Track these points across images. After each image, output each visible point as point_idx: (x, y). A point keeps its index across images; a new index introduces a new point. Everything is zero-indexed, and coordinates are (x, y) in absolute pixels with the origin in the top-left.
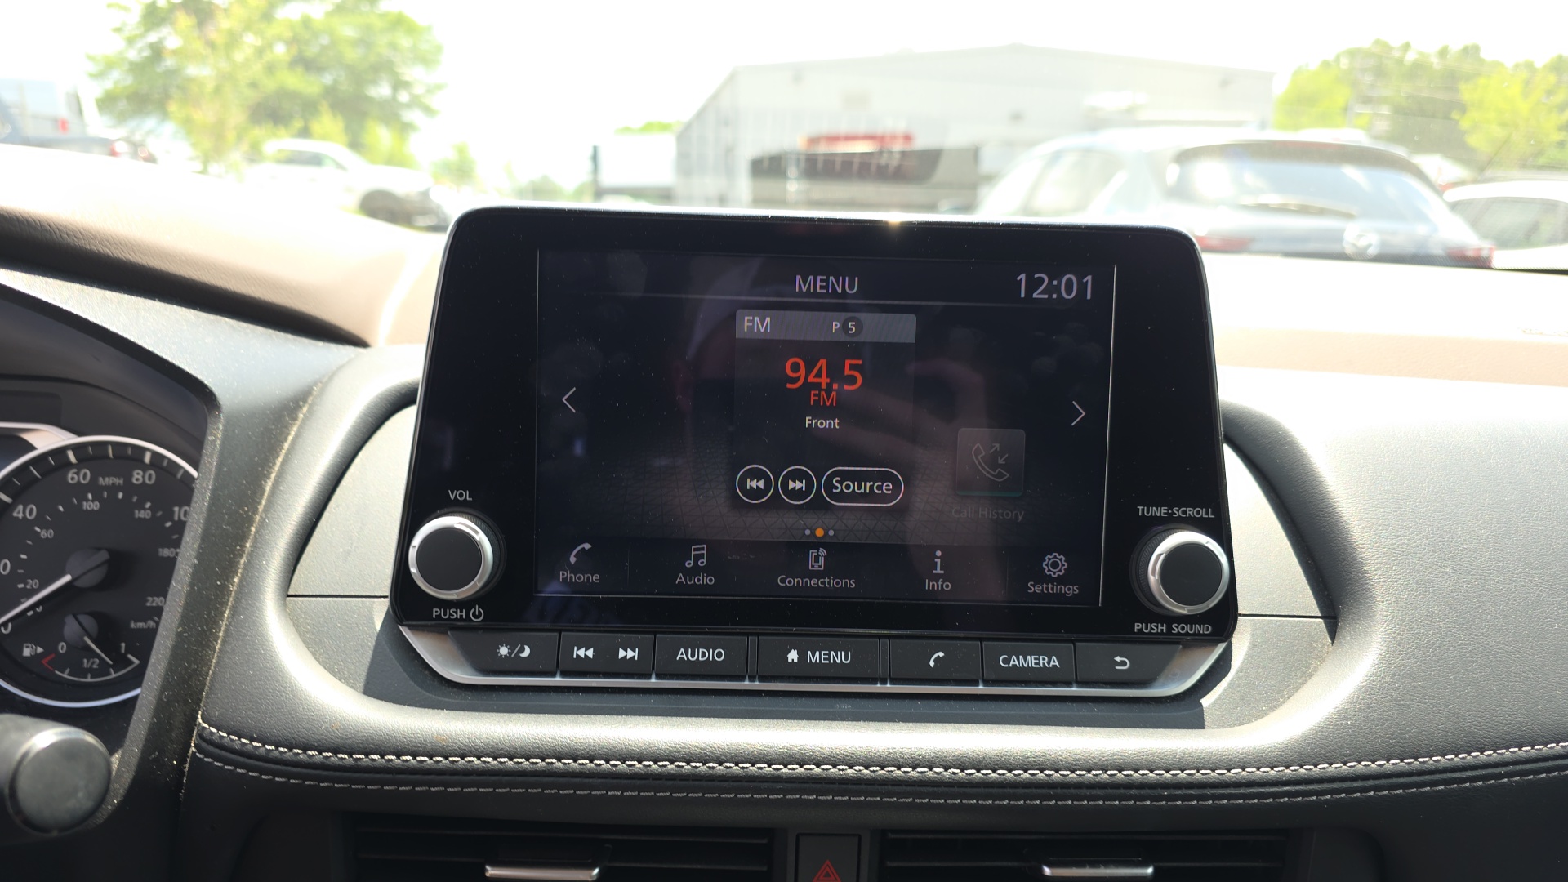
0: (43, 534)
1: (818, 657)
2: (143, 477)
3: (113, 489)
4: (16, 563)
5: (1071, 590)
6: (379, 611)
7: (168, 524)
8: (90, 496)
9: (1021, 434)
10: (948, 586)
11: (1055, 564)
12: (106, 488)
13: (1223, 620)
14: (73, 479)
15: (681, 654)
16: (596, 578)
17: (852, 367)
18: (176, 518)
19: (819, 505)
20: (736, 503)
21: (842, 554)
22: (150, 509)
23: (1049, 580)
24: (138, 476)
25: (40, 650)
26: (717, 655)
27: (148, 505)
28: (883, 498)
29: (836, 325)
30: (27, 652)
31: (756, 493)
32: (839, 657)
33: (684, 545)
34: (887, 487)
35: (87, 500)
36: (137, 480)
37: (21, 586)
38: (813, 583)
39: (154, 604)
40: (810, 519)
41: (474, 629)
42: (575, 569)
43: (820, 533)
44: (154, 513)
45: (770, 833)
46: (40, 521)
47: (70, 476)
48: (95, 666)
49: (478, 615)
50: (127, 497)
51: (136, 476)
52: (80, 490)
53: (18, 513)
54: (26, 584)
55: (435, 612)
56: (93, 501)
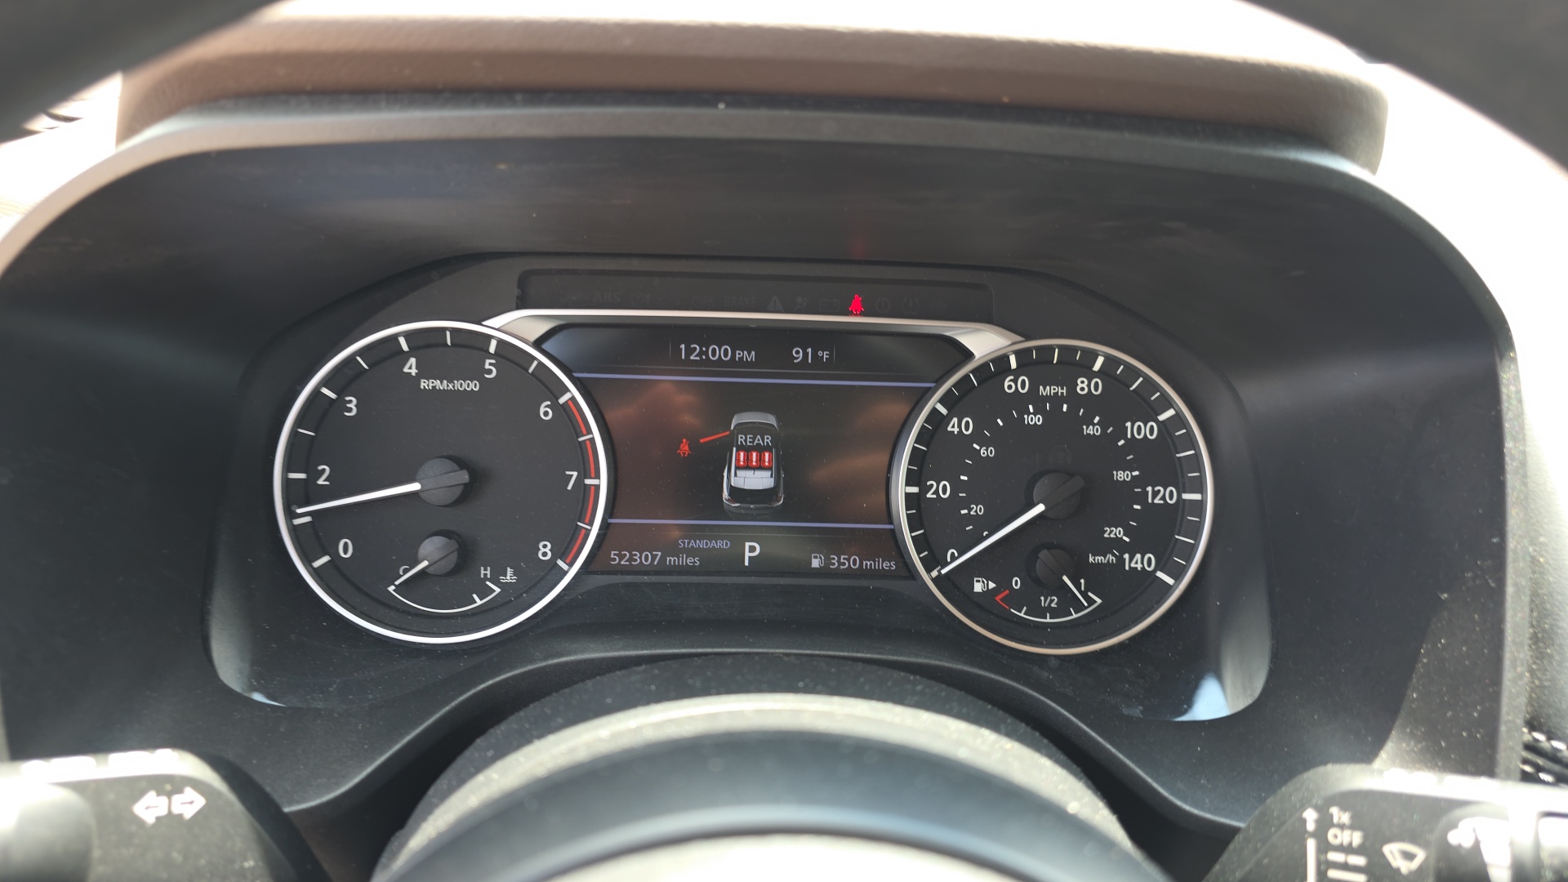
0: (983, 452)
2: (1089, 386)
3: (1056, 400)
4: (957, 486)
7: (1121, 443)
8: (1031, 408)
12: (1048, 398)
14: (1010, 387)
18: (1129, 436)
22: (1098, 424)
24: (1082, 385)
25: (992, 585)
27: (1097, 419)
30: (978, 587)
35: (1029, 413)
36: (1082, 389)
37: (964, 512)
39: (1112, 536)
44: (1104, 430)
46: (977, 436)
47: (1006, 384)
48: (1053, 605)
50: (1073, 409)
51: (1080, 385)
52: (1019, 402)
53: (953, 427)
54: (970, 510)
56: (1035, 414)
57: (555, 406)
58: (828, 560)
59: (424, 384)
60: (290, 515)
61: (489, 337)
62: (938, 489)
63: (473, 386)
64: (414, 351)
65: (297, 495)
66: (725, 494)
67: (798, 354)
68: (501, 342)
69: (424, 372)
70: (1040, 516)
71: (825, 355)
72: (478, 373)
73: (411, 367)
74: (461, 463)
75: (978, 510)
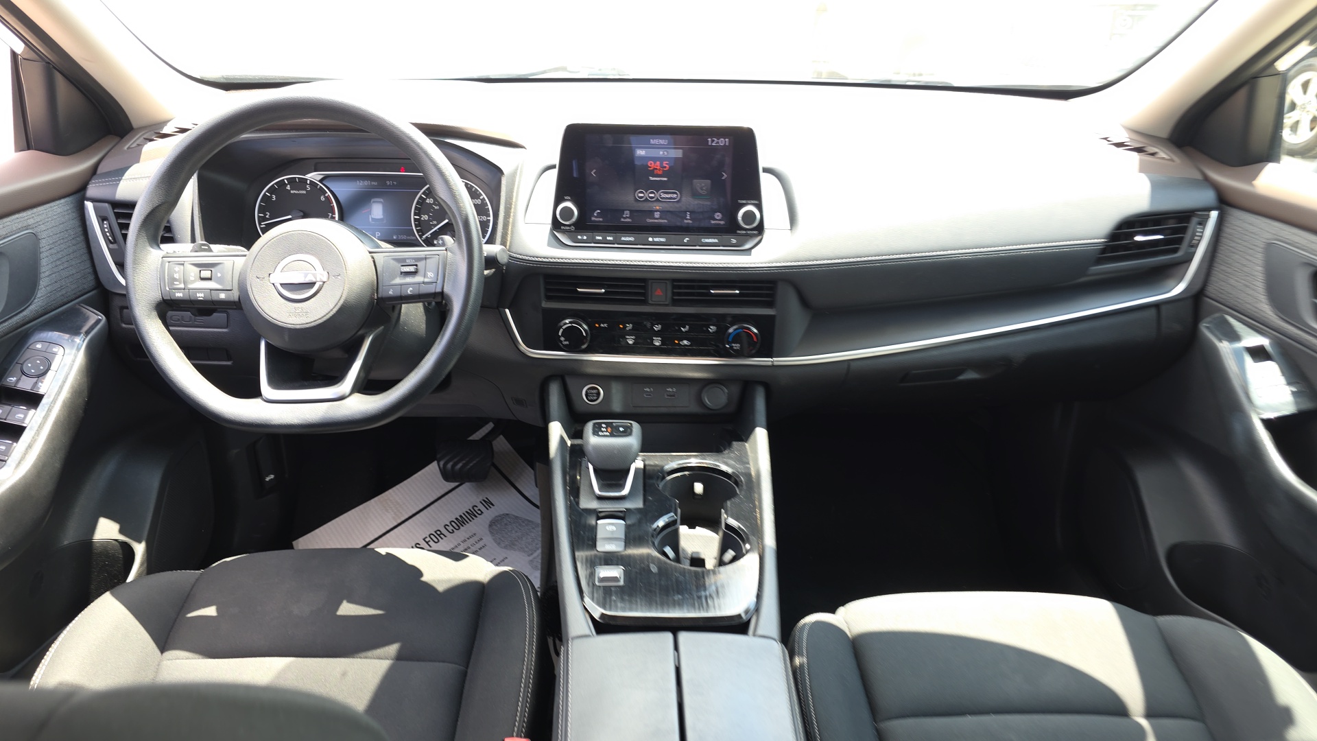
0: (436, 208)
1: (656, 239)
4: (429, 216)
5: (722, 222)
6: (549, 226)
9: (709, 182)
10: (690, 222)
11: (718, 216)
13: (760, 229)
15: (623, 239)
16: (601, 219)
17: (666, 164)
19: (657, 200)
20: (636, 200)
21: (664, 213)
23: (717, 220)
26: (632, 239)
28: (674, 199)
29: (661, 153)
31: (642, 197)
32: (663, 240)
33: (623, 211)
34: (675, 196)
38: (656, 221)
40: (655, 204)
41: (572, 232)
42: (596, 217)
43: (658, 208)
45: (644, 280)
46: (434, 204)
49: (573, 228)
53: (428, 201)
55: (562, 227)
57: (325, 197)
58: (398, 237)
59: (292, 192)
60: (260, 224)
61: (307, 179)
62: (425, 217)
63: (304, 192)
64: (289, 183)
65: (262, 220)
66: (370, 220)
67: (388, 183)
68: (311, 181)
69: (292, 189)
70: (447, 223)
71: (395, 183)
72: (305, 189)
73: (288, 187)
74: (302, 211)
75: (435, 222)
